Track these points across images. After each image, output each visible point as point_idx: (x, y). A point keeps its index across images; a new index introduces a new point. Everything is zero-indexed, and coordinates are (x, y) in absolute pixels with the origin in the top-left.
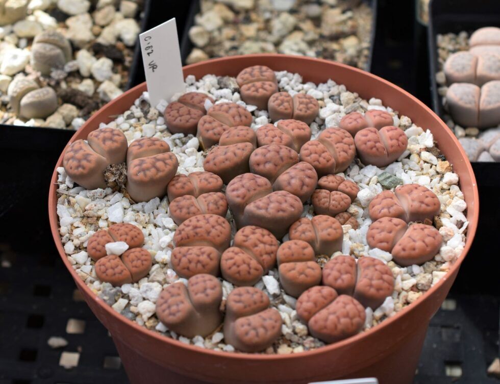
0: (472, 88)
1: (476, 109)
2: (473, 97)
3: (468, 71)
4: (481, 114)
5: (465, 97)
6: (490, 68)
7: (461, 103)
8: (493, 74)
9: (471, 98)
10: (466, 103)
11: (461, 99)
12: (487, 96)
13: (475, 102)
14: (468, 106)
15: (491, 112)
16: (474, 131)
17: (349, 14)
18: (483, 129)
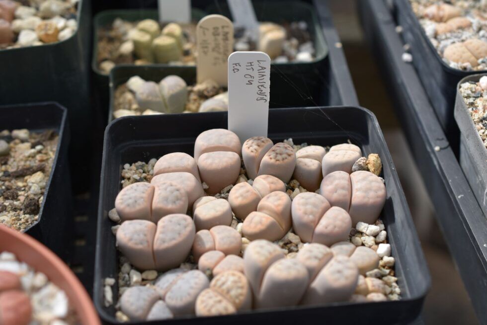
0: (145, 225)
1: (150, 249)
2: (145, 235)
3: (142, 205)
4: (155, 254)
5: (136, 237)
6: (166, 199)
7: (131, 244)
8: (170, 206)
9: (142, 236)
10: (136, 244)
11: (131, 239)
12: (162, 233)
13: (148, 242)
14: (140, 247)
15: (167, 251)
16: (152, 275)
17: (39, 147)
18: (162, 271)
